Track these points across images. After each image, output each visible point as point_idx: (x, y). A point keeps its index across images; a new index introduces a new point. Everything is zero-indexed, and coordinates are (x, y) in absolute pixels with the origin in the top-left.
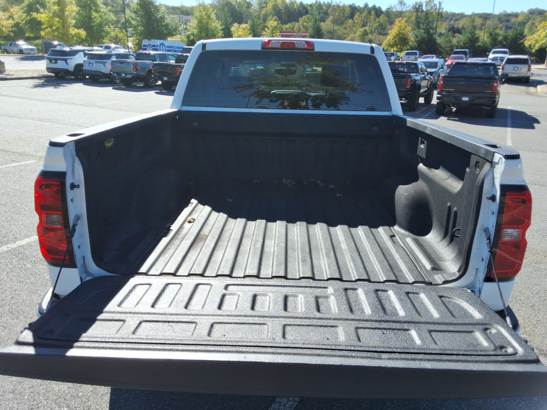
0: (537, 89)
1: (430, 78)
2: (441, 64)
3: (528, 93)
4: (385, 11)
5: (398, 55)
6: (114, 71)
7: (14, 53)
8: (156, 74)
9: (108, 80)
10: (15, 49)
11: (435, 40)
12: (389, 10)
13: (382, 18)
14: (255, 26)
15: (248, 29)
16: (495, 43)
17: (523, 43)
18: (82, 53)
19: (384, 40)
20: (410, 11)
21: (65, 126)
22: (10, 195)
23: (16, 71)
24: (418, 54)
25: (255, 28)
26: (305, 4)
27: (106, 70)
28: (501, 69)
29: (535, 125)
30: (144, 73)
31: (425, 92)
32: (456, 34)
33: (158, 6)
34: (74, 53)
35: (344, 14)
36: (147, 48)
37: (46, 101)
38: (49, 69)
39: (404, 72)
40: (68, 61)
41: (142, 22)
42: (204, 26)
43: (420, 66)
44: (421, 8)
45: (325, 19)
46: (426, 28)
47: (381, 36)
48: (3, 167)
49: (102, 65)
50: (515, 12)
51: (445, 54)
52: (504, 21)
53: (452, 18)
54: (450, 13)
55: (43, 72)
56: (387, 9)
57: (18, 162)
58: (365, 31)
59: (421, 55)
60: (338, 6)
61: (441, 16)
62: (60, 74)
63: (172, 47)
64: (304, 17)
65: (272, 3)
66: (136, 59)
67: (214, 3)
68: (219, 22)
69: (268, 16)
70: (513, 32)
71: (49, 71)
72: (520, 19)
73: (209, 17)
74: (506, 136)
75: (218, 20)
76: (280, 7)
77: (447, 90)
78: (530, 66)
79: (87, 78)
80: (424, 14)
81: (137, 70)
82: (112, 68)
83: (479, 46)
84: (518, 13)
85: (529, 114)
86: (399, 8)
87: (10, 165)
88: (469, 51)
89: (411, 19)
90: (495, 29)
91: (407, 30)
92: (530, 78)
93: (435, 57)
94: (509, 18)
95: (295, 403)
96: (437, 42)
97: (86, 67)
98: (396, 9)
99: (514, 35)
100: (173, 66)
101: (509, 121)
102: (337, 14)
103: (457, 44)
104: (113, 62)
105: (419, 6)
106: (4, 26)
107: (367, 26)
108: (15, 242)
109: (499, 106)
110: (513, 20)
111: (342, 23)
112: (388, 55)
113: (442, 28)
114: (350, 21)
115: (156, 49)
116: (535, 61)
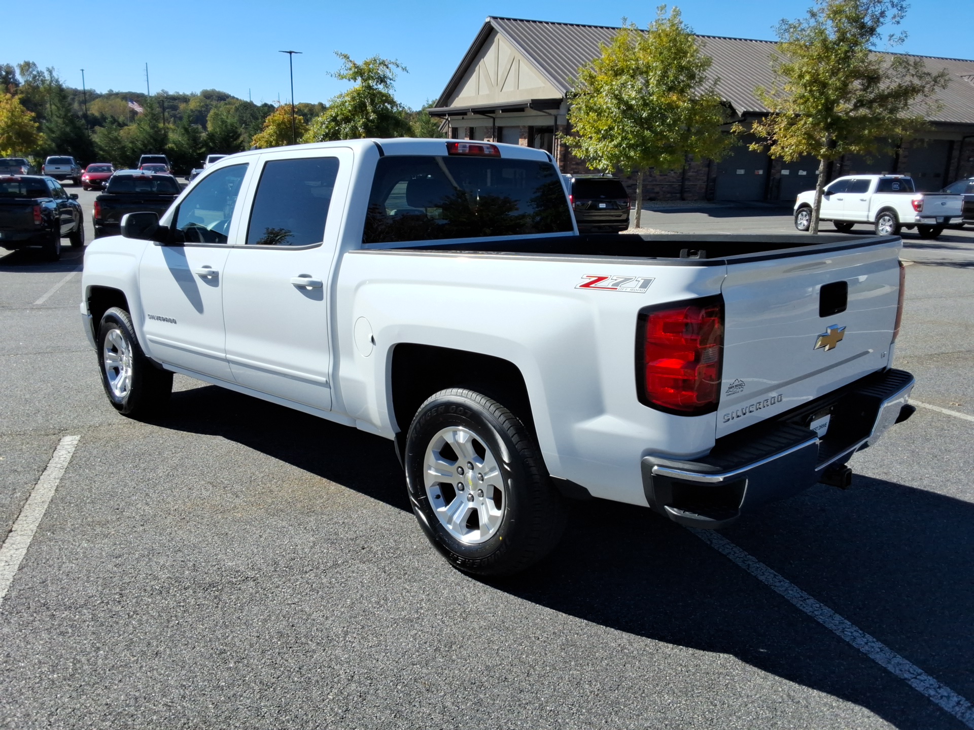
31: (72, 229)
39: (20, 195)
43: (50, 186)
44: (13, 78)
50: (181, 93)
52: (168, 108)
72: (192, 105)
80: (21, 88)
84: (187, 95)
94: (176, 103)
99: (224, 131)
110: (182, 106)
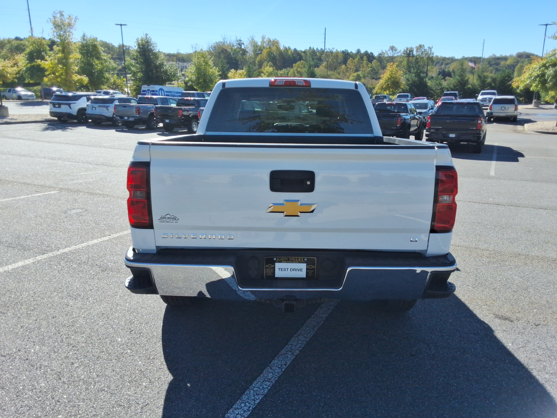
0: (524, 127)
1: (419, 117)
2: (431, 106)
3: (516, 131)
4: (377, 56)
5: (391, 98)
6: (117, 114)
7: (13, 99)
8: (159, 117)
9: (111, 123)
10: (14, 95)
11: (426, 83)
12: (381, 56)
13: (374, 63)
14: (251, 71)
15: (244, 75)
16: (484, 85)
17: (511, 85)
18: (85, 98)
19: (377, 84)
20: (401, 57)
21: (77, 163)
22: (42, 217)
23: (19, 116)
24: (410, 96)
25: (251, 73)
26: (299, 51)
27: (109, 114)
28: (489, 109)
29: (519, 158)
30: (146, 116)
31: (416, 130)
32: (447, 78)
33: (157, 53)
34: (77, 98)
35: (337, 60)
36: (146, 93)
37: (54, 142)
38: (52, 114)
39: (393, 112)
40: (71, 105)
41: (141, 68)
42: (202, 72)
43: (409, 107)
44: (412, 54)
45: (319, 65)
46: (417, 72)
47: (374, 81)
48: (29, 196)
49: (105, 109)
50: (504, 55)
51: (436, 96)
52: (494, 64)
53: (443, 62)
54: (441, 57)
55: (46, 116)
56: (379, 54)
57: (41, 192)
58: (358, 75)
59: (412, 97)
60: (331, 52)
61: (431, 60)
62: (63, 118)
63: (170, 92)
64: (298, 63)
65: (267, 50)
66: (138, 103)
67: (210, 50)
68: (216, 68)
69: (263, 63)
70: (502, 75)
71: (53, 115)
72: (509, 62)
73: (207, 63)
74: (490, 168)
75: (216, 67)
76: (275, 53)
77: (435, 128)
78: (516, 106)
79: (90, 122)
80: (415, 58)
81: (139, 114)
82: (115, 111)
83: (469, 88)
85: (514, 149)
86: (390, 54)
87: (36, 195)
88: (459, 93)
89: (403, 64)
90: (483, 72)
91: (398, 74)
92: (518, 117)
93: (426, 99)
94: (499, 61)
95: (303, 345)
96: (428, 85)
97: (89, 111)
98: (388, 54)
99: (502, 77)
100: (175, 109)
101: (495, 156)
102: (330, 60)
103: (447, 87)
104: (116, 105)
105: (410, 51)
106: (8, 73)
107: (360, 71)
108: (58, 250)
109: (486, 143)
110: (503, 63)
111: (335, 69)
112: (381, 98)
113: (433, 71)
114: (343, 66)
115: (156, 94)
116: (523, 101)
